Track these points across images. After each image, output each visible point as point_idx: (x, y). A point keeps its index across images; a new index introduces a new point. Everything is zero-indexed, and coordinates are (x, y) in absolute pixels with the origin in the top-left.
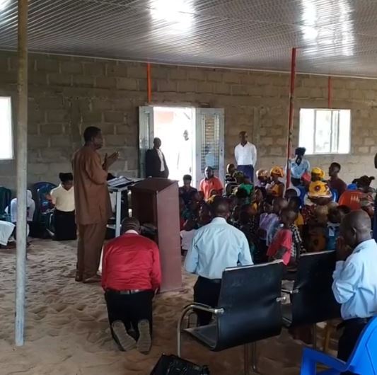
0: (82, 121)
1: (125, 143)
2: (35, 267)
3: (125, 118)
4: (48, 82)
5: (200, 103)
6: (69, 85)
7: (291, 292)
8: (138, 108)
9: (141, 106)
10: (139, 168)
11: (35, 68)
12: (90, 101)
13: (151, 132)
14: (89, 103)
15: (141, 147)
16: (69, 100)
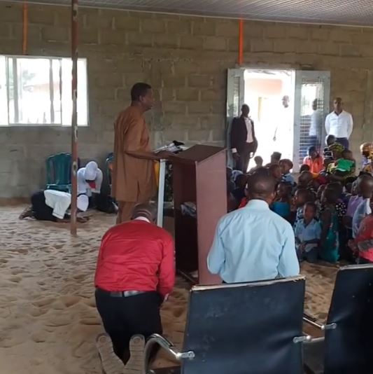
0: (163, 86)
1: (210, 110)
2: (79, 245)
3: (211, 82)
4: (127, 43)
5: (300, 65)
6: (149, 46)
7: (323, 327)
8: (227, 72)
9: (231, 68)
10: (226, 139)
11: (114, 27)
12: (173, 63)
13: (241, 99)
14: (172, 65)
15: (228, 115)
16: (149, 62)
